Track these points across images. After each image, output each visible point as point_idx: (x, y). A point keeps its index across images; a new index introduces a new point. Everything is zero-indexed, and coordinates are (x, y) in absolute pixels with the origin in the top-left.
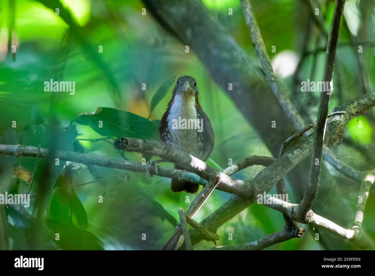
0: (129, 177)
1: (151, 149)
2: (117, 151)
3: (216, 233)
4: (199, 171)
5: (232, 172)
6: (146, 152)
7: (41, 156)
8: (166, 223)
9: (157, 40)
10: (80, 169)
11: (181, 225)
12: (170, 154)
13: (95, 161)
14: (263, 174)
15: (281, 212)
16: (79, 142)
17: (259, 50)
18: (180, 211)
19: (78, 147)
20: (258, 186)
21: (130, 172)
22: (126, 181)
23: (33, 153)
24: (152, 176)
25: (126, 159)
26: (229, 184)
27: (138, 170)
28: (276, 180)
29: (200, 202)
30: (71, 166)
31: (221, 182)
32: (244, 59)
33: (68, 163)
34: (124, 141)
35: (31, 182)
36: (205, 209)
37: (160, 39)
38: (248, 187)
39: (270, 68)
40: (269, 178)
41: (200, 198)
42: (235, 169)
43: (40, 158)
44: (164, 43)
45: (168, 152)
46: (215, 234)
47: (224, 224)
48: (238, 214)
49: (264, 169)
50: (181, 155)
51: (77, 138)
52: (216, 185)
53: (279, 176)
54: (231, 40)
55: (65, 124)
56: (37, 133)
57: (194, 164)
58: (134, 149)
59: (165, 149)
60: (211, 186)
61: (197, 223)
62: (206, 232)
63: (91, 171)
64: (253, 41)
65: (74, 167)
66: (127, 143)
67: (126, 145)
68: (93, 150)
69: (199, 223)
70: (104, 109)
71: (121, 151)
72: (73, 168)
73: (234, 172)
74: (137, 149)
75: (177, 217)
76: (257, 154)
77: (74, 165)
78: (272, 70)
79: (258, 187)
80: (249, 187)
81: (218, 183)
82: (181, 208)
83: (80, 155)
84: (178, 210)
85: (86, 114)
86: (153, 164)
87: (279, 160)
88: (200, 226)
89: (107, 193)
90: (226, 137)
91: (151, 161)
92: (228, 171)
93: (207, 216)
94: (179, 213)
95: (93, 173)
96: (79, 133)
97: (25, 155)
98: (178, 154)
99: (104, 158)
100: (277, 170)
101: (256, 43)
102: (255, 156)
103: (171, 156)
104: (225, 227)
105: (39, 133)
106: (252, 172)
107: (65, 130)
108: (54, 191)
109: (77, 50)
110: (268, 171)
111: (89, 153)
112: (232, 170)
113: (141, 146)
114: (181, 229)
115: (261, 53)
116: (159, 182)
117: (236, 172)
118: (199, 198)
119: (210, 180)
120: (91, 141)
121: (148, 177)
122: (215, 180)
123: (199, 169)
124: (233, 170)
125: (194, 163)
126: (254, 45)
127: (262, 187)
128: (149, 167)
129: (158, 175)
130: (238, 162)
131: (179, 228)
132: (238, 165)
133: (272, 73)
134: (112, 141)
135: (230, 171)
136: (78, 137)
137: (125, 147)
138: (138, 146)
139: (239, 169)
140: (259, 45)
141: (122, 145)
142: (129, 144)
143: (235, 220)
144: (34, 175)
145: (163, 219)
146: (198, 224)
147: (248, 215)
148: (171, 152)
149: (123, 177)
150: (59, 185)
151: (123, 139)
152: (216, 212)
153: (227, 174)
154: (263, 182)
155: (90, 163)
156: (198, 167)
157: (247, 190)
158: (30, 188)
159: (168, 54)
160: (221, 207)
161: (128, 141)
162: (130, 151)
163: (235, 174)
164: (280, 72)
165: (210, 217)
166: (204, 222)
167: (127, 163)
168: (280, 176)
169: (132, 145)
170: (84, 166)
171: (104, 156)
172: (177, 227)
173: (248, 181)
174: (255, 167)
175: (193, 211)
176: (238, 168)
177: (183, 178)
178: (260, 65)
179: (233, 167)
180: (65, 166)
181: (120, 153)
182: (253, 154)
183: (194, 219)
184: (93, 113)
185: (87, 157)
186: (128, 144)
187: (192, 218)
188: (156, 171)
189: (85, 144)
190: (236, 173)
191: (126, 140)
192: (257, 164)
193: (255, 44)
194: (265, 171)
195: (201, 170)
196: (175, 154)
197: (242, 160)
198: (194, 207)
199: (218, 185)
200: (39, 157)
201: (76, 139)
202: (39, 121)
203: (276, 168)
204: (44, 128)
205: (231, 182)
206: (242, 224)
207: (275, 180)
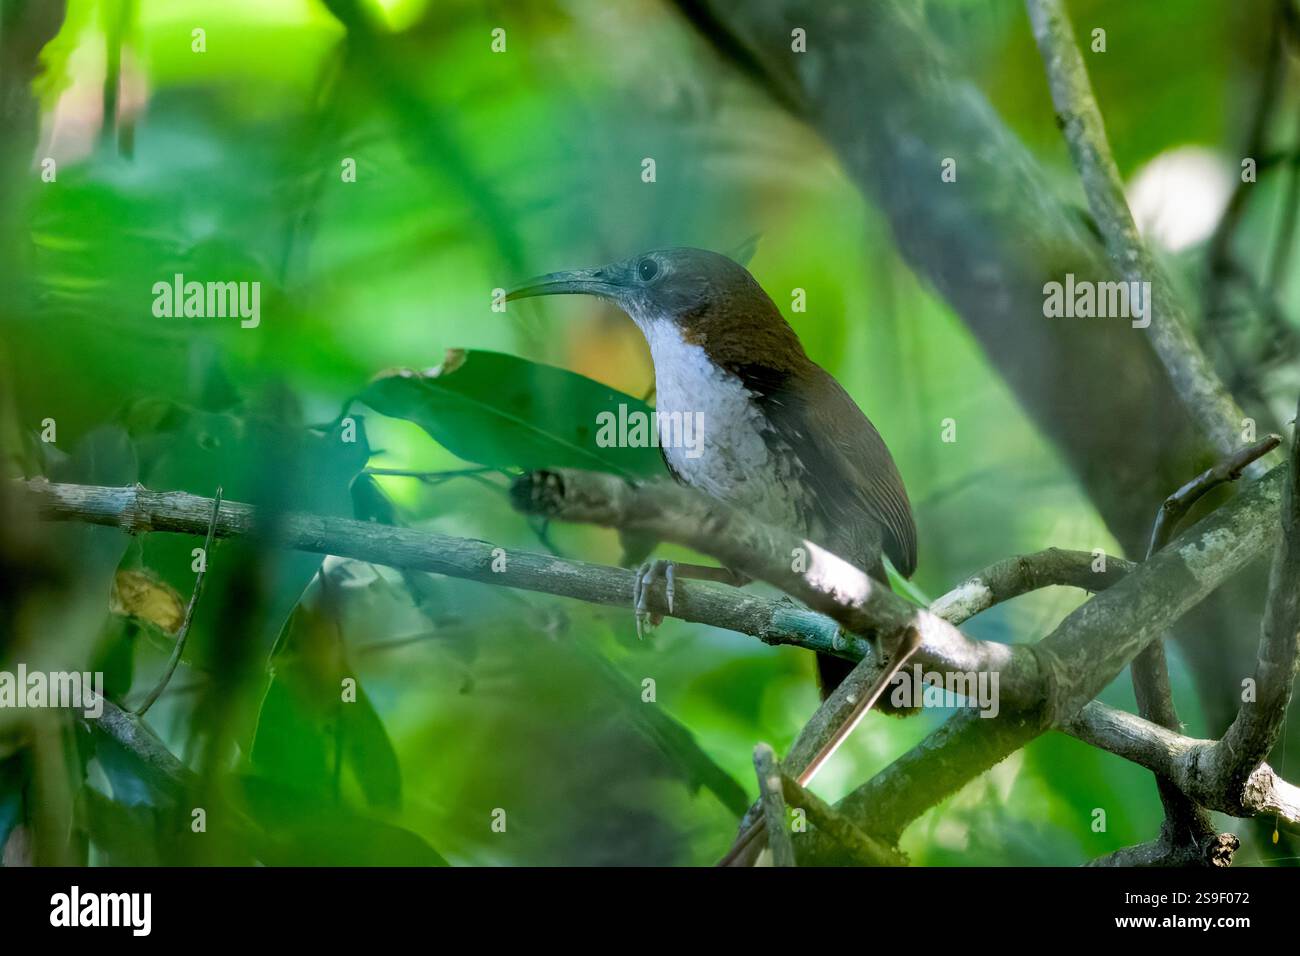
0: (564, 626)
1: (656, 514)
2: (521, 518)
3: (895, 844)
4: (838, 604)
5: (963, 612)
6: (636, 524)
7: (221, 531)
8: (707, 804)
9: (685, 95)
10: (375, 586)
11: (762, 812)
12: (725, 535)
13: (431, 555)
14: (1085, 623)
15: (1150, 767)
16: (372, 482)
17: (1082, 142)
18: (759, 756)
19: (370, 504)
20: (1065, 669)
21: (571, 603)
22: (554, 638)
23: (193, 519)
24: (654, 622)
25: (557, 552)
26: (950, 657)
27: (603, 596)
28: (1134, 647)
29: (839, 725)
30: (341, 573)
31: (920, 649)
32: (1021, 178)
33: (329, 561)
34: (551, 481)
35: (183, 630)
36: (856, 749)
37: (698, 89)
38: (1025, 668)
39: (1120, 213)
40: (1107, 637)
41: (838, 709)
42: (976, 601)
43: (219, 540)
44: (715, 102)
45: (719, 528)
46: (893, 849)
47: (931, 812)
48: (984, 774)
49: (1088, 602)
50: (771, 542)
51: (368, 465)
52: (904, 660)
53: (1143, 630)
54: (973, 101)
55: (319, 411)
56: (209, 442)
57: (820, 577)
58: (590, 513)
59: (710, 515)
60: (882, 662)
61: (824, 803)
62: (859, 840)
63: (419, 596)
64: (1060, 106)
65: (351, 577)
66: (561, 488)
67: (557, 497)
68: (429, 512)
69: (835, 805)
70: (474, 355)
71: (539, 520)
72: (348, 583)
73: (973, 612)
74: (601, 511)
75: (749, 781)
76: (1064, 544)
77: (350, 569)
78: (1127, 222)
79: (1061, 670)
80: (1028, 670)
81: (911, 653)
82: (764, 747)
83: (373, 533)
84: (755, 755)
85: (406, 374)
86: (661, 571)
87: (1148, 568)
88: (834, 816)
89: (481, 684)
90: (947, 477)
91: (653, 561)
92: (951, 606)
93: (865, 780)
94: (758, 763)
95: (426, 604)
96: (373, 448)
97: (159, 525)
98: (759, 536)
99: (471, 545)
100: (1135, 607)
101: (1071, 116)
102: (1052, 550)
103: (733, 542)
104: (935, 822)
105: (217, 443)
106: (1043, 613)
107: (321, 434)
108: (271, 669)
109: (376, 122)
110: (1103, 611)
111: (410, 524)
112: (965, 602)
113: (615, 504)
114: (763, 826)
115: (1086, 153)
116: (683, 643)
117: (980, 610)
118: (834, 706)
119: (879, 639)
120: (422, 477)
121: (638, 623)
122: (901, 639)
123: (835, 595)
124: (970, 604)
125: (819, 572)
126: (1062, 124)
127: (1079, 672)
128: (644, 581)
129: (674, 615)
130: (988, 570)
131: (753, 822)
132: (991, 585)
133: (1127, 233)
134: (504, 481)
135: (956, 606)
136: (373, 463)
137: (554, 504)
138: (603, 502)
139: (993, 601)
140: (1081, 123)
141: (541, 498)
142: (571, 493)
143: (971, 795)
144: (195, 604)
145: (695, 788)
146: (829, 809)
147: (1023, 776)
148: (730, 528)
149: (544, 619)
150: (293, 646)
151: (545, 474)
152: (899, 762)
153: (945, 618)
154: (1084, 653)
155: (415, 566)
156: (833, 590)
157: (1020, 681)
158: (179, 656)
159: (726, 148)
160: (921, 747)
161: (567, 483)
162: (576, 518)
163: (974, 617)
164: (1159, 228)
165: (875, 785)
166: (852, 801)
167: (558, 567)
168: (1150, 632)
169: (582, 497)
170: (390, 575)
171: (471, 540)
172: (747, 818)
173: (1027, 646)
174: (1053, 591)
175: (810, 758)
176: (989, 595)
177: (774, 629)
178: (1084, 203)
179: (971, 592)
180: (317, 575)
181: (534, 528)
182: (1046, 544)
183: (815, 790)
184: (434, 371)
185: (403, 538)
186: (567, 494)
187: (805, 785)
188: (670, 599)
189: (396, 489)
190: (981, 613)
191: (558, 477)
192: (1060, 582)
193: (1065, 117)
194: (1093, 610)
195: (844, 602)
196: (744, 538)
197: (1004, 566)
198: (815, 745)
199: (907, 661)
200: (217, 535)
201: (363, 471)
202: (219, 394)
203: (1134, 600)
204: (239, 423)
205: (960, 650)
206: (999, 812)
207: (1128, 644)
